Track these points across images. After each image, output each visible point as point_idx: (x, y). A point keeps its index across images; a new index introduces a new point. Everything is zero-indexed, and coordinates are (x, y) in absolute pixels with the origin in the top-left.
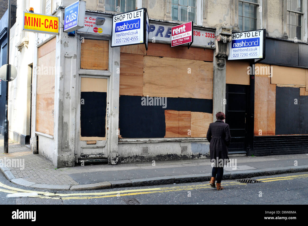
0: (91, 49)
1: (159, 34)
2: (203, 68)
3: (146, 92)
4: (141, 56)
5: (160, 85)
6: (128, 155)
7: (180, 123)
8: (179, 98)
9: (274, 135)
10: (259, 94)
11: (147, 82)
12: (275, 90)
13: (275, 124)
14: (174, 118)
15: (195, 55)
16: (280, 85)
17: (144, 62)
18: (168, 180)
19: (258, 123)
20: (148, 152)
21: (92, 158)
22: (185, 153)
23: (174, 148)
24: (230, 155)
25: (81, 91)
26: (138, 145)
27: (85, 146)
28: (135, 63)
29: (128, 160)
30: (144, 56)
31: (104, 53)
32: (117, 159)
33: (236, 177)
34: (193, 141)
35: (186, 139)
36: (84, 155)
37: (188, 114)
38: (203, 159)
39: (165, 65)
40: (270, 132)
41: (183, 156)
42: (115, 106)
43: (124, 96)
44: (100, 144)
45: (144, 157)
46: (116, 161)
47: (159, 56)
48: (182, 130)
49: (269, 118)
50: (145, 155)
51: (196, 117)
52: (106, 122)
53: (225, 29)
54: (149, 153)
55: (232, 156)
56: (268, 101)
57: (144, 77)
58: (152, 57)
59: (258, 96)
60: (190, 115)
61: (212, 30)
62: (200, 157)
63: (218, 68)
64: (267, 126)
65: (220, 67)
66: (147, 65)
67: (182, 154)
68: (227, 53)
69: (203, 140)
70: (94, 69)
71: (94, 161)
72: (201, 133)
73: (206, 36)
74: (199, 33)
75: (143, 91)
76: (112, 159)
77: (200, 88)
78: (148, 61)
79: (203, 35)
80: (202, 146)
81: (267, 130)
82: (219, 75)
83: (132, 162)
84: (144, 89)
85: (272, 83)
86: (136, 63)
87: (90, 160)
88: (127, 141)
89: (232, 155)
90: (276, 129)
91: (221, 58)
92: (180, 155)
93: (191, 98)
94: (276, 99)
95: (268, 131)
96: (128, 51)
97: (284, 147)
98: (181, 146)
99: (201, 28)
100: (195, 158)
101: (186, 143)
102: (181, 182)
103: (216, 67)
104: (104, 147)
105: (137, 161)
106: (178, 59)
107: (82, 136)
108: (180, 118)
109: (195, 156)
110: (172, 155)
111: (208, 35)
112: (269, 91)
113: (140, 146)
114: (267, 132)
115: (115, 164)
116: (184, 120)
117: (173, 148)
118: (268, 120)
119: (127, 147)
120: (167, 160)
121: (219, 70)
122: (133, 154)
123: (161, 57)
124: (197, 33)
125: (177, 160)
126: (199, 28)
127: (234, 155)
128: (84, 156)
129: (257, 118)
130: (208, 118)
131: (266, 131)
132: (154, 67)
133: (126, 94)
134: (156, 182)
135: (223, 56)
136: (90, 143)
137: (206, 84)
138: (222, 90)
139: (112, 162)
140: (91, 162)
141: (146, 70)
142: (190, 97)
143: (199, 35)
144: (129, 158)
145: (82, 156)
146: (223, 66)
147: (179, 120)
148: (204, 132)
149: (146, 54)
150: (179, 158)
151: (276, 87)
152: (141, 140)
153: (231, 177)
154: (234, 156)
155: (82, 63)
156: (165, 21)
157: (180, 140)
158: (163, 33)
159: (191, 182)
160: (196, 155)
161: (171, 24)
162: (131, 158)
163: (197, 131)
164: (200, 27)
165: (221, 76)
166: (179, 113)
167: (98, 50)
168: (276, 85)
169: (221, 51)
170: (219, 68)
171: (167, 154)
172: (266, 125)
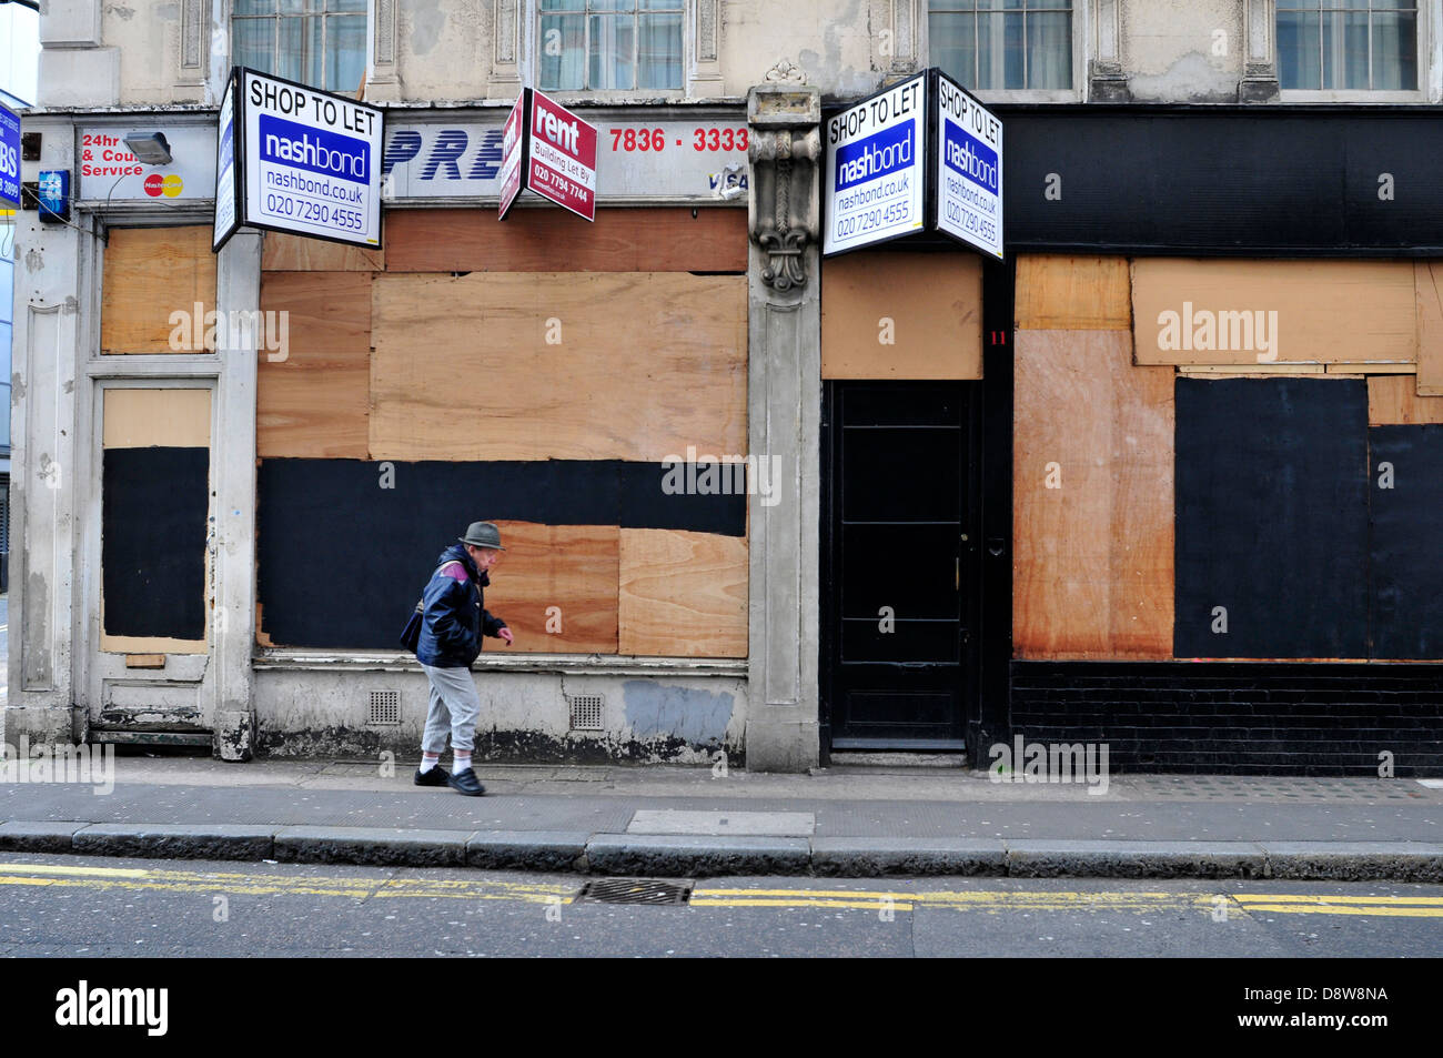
0: (142, 267)
1: (442, 167)
2: (686, 307)
3: (383, 441)
4: (360, 278)
5: (453, 407)
6: (305, 720)
7: (557, 583)
8: (552, 461)
9: (1168, 658)
10: (1049, 429)
11: (386, 395)
12: (1172, 403)
13: (1172, 595)
14: (526, 559)
15: (641, 248)
16: (1208, 369)
17: (374, 302)
18: (238, 842)
19: (1048, 587)
20: (399, 713)
21: (146, 728)
22: (588, 730)
23: (527, 702)
24: (861, 755)
25: (106, 448)
26: (349, 680)
27: (121, 673)
28: (332, 310)
29: (301, 745)
30: (375, 275)
31: (196, 278)
32: (242, 737)
33: (616, 865)
34: (626, 673)
35: (593, 660)
36: (119, 711)
37: (604, 542)
38: (695, 765)
39: (479, 308)
40: (1132, 642)
41: (582, 744)
42: (233, 508)
43: (282, 460)
44: (179, 668)
45: (376, 736)
46: (238, 746)
47: (446, 269)
48: (573, 618)
49: (1127, 558)
50: (381, 729)
51: (648, 554)
52: (208, 577)
53: (777, 95)
54: (401, 722)
55: (875, 761)
56: (1115, 464)
57: (372, 369)
58: (416, 275)
59: (1047, 439)
60: (616, 543)
61: (729, 111)
62: (676, 754)
63: (768, 299)
64: (1113, 603)
65: (782, 297)
66: (386, 318)
67: (573, 734)
68: (809, 218)
69: (684, 668)
70: (155, 350)
71: (156, 738)
72: (680, 637)
73: (696, 145)
74: (658, 135)
75: (371, 439)
76: (224, 738)
77: (669, 411)
78: (392, 296)
79: (679, 143)
80: (686, 700)
81: (1112, 627)
82: (778, 339)
83: (322, 756)
84: (377, 425)
85: (1142, 360)
86: (333, 313)
87: (141, 737)
88: (291, 661)
89: (872, 755)
90: (1176, 624)
91: (779, 249)
92: (563, 739)
93: (620, 461)
94: (1176, 450)
95: (1115, 632)
96: (299, 260)
97: (1237, 730)
98: (565, 695)
99: (664, 111)
100: (648, 758)
101: (594, 680)
102: (303, 858)
103: (755, 297)
104: (200, 682)
105: (346, 754)
106: (549, 276)
107: (108, 634)
108: (559, 558)
109: (646, 750)
110: (521, 735)
111: (709, 139)
112: (1126, 408)
113: (361, 687)
114: (1112, 637)
115: (235, 758)
116: (585, 568)
117: (523, 701)
118: (1116, 573)
119: (298, 690)
120: (493, 760)
121: (780, 312)
122: (326, 718)
123: (462, 274)
124: (646, 139)
125: (545, 762)
126: (651, 111)
127: (884, 759)
128: (116, 716)
129: (1040, 561)
130: (720, 557)
131: (1105, 632)
132: (426, 321)
133: (289, 453)
134: (179, 844)
135: (789, 236)
136: (139, 661)
137: (703, 387)
138: (798, 412)
139: (223, 748)
140: (145, 742)
141: (385, 341)
142: (616, 458)
143: (658, 144)
144: (309, 736)
145: (107, 717)
146: (797, 287)
147: (554, 569)
148: (697, 633)
149: (386, 266)
150: (558, 751)
151: (1172, 381)
152: (358, 660)
153: (583, 861)
154: (885, 762)
155: (109, 331)
156: (461, 105)
157: (554, 664)
158: (458, 161)
159: (355, 864)
160: (650, 744)
161: (497, 112)
162: (317, 736)
163: (652, 624)
164: (652, 106)
165: (793, 340)
166: (553, 536)
167: (173, 268)
168: (1177, 369)
169: (778, 211)
170: (779, 302)
171: (495, 728)
172: (1106, 601)
